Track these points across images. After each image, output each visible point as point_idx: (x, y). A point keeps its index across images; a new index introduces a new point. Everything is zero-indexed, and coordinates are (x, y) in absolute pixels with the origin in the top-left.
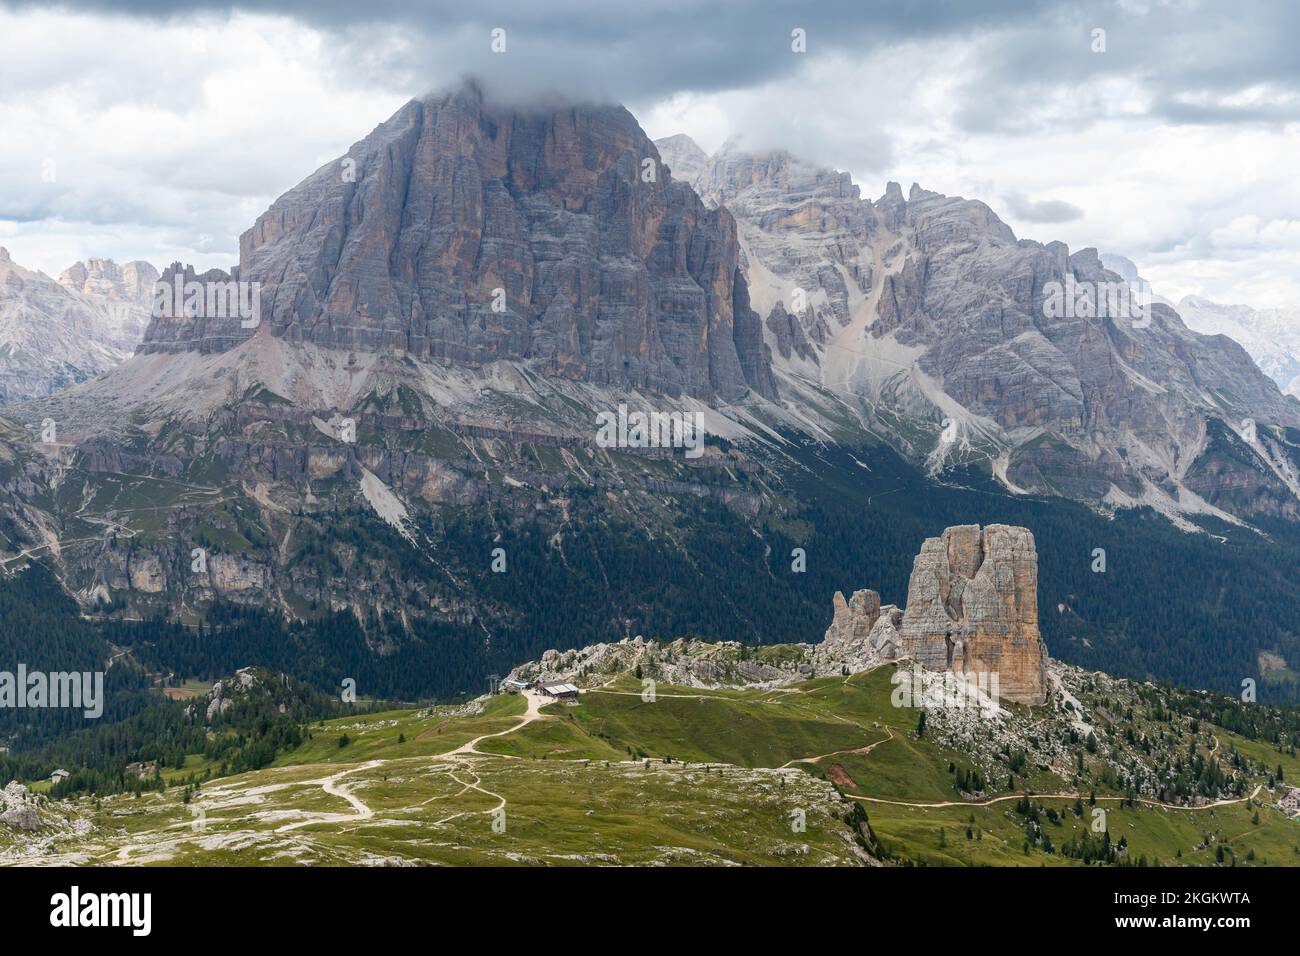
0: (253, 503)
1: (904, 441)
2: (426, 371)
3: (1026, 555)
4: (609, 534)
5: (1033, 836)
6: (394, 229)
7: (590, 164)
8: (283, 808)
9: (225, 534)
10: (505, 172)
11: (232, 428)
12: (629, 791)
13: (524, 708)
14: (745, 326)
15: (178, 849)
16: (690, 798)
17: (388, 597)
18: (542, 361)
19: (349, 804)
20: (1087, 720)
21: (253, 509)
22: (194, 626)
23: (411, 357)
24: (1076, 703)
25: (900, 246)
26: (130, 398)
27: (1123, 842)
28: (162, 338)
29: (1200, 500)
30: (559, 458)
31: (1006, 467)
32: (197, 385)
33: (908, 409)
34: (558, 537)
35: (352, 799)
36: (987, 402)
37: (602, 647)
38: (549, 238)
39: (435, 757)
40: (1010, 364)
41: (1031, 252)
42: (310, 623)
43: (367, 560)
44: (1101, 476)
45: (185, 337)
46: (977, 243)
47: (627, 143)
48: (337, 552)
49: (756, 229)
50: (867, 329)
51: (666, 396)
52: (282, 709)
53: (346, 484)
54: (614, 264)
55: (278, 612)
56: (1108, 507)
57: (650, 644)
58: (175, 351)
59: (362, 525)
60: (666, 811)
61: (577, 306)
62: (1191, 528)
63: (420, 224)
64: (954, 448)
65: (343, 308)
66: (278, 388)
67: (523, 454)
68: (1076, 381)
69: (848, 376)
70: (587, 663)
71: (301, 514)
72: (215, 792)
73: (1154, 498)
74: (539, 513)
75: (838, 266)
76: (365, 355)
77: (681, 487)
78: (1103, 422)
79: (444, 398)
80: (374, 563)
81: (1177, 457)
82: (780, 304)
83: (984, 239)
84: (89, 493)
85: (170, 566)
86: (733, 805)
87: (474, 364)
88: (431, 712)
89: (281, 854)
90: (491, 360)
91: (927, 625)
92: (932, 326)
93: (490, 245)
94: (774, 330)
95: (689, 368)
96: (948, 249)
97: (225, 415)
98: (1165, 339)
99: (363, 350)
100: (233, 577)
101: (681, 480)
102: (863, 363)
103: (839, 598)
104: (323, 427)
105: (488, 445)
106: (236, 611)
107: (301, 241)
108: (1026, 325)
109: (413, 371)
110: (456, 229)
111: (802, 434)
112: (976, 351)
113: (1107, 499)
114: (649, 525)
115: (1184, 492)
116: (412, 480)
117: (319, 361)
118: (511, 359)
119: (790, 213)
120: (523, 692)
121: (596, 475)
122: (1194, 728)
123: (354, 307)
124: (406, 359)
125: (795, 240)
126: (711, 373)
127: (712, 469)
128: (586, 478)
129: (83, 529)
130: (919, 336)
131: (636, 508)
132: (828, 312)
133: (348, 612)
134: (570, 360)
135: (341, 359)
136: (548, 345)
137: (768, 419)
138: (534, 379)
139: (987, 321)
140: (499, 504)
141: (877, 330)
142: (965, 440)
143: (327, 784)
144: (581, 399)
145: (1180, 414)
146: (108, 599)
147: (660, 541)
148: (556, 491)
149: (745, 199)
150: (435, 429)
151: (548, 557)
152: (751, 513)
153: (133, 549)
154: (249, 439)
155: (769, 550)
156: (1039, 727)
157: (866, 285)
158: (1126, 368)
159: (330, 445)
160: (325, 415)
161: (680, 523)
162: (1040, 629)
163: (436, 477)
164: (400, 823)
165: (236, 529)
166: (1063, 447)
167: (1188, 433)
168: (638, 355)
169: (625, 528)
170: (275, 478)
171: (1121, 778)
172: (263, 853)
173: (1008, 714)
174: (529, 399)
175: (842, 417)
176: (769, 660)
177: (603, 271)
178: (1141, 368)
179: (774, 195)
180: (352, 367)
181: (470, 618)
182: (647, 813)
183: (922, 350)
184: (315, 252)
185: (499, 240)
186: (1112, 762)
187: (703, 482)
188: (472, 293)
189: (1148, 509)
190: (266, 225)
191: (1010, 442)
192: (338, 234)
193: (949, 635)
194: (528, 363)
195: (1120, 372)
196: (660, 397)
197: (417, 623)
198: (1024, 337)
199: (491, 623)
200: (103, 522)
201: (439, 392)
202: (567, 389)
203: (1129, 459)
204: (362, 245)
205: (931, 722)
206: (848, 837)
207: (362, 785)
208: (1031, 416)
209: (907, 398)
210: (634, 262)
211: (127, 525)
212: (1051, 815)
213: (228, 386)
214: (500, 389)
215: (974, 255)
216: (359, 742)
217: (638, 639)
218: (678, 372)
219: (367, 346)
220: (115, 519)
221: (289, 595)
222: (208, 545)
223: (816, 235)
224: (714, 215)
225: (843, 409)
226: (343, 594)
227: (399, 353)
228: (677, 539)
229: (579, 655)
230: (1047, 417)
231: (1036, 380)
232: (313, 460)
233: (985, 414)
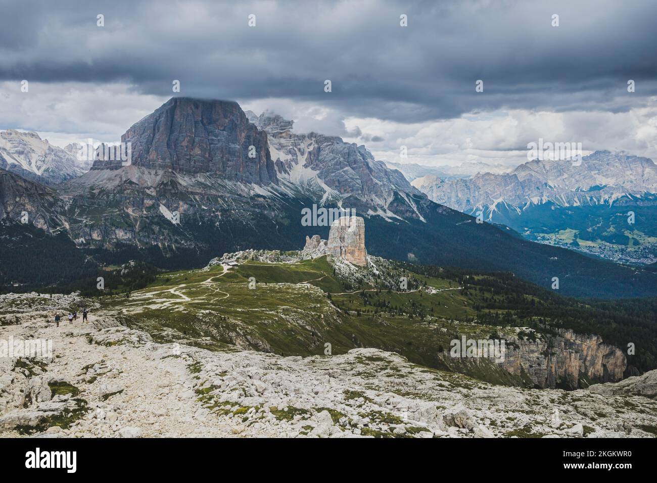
0: (128, 213)
1: (314, 197)
2: (178, 176)
3: (362, 225)
4: (233, 223)
5: (365, 302)
6: (169, 134)
7: (225, 117)
8: (160, 298)
9: (120, 223)
10: (200, 119)
11: (121, 191)
12: (265, 291)
13: (223, 269)
14: (270, 164)
15: (144, 309)
16: (283, 292)
17: (169, 240)
18: (212, 173)
19: (181, 297)
20: (377, 270)
21: (128, 215)
22: (111, 249)
23: (174, 172)
24: (374, 265)
25: (312, 143)
26: (89, 183)
27: (389, 302)
28: (98, 165)
29: (392, 213)
30: (218, 201)
31: (341, 204)
32: (109, 179)
33: (314, 188)
34: (218, 223)
35: (182, 295)
36: (336, 186)
37: (241, 252)
38: (214, 138)
39: (201, 283)
40: (342, 176)
41: (347, 145)
42: (146, 248)
43: (162, 230)
44: (367, 207)
45: (105, 165)
46: (333, 143)
47: (236, 111)
48: (153, 228)
49: (272, 137)
50: (303, 166)
51: (248, 184)
52: (144, 272)
53: (155, 208)
54: (233, 146)
55: (136, 245)
56: (368, 215)
57: (255, 251)
58: (102, 169)
59: (160, 220)
60: (277, 296)
61: (222, 157)
62: (390, 221)
63: (176, 133)
64: (327, 199)
65: (153, 157)
66: (134, 180)
67: (207, 200)
68: (360, 181)
69: (298, 179)
70: (238, 256)
71: (142, 217)
72: (136, 294)
73: (380, 212)
74: (212, 216)
75: (294, 148)
76: (160, 171)
77: (253, 209)
78: (367, 192)
79: (184, 183)
80: (164, 231)
81: (386, 202)
82: (279, 158)
83: (335, 142)
84: (77, 211)
85: (103, 232)
86: (296, 294)
87: (192, 174)
88: (193, 271)
89: (177, 310)
90: (197, 173)
91: (335, 244)
92: (321, 165)
93: (197, 140)
94: (277, 166)
95: (254, 176)
96: (325, 144)
97: (119, 188)
98: (382, 170)
99: (159, 169)
100: (121, 235)
101: (252, 207)
102: (302, 175)
103: (307, 238)
104: (148, 192)
105: (197, 197)
106: (123, 245)
107: (141, 137)
108: (346, 166)
109: (174, 176)
110: (187, 135)
111: (286, 195)
112: (333, 172)
113: (368, 213)
114: (244, 220)
115: (388, 211)
116: (175, 207)
117: (146, 172)
118: (203, 172)
119: (281, 133)
120: (221, 265)
121: (228, 206)
122: (404, 271)
123: (157, 157)
124: (172, 172)
125: (283, 141)
126: (260, 177)
127: (261, 204)
128: (225, 206)
129: (76, 222)
130: (317, 168)
131: (240, 215)
132: (292, 161)
133: (157, 245)
134: (220, 173)
135: (153, 172)
136: (214, 169)
137: (276, 190)
138: (210, 178)
139: (336, 164)
140: (200, 214)
141: (306, 166)
142: (330, 197)
143: (172, 291)
144: (223, 184)
145: (387, 190)
146: (84, 242)
147: (247, 224)
148: (217, 210)
149: (268, 129)
150: (181, 193)
151: (215, 229)
152: (272, 217)
153: (92, 227)
154: (126, 195)
155: (277, 227)
156: (365, 272)
157: (302, 154)
158: (373, 178)
159: (149, 196)
160: (149, 188)
161: (252, 219)
162: (365, 245)
163: (182, 206)
164: (200, 301)
165: (123, 221)
166: (356, 199)
167: (389, 195)
168: (240, 172)
169: (237, 220)
170: (134, 207)
171: (387, 285)
172: (171, 310)
173: (357, 269)
174: (209, 184)
175: (296, 190)
176: (289, 255)
177: (230, 148)
178: (376, 178)
179: (277, 128)
180: (156, 174)
181: (193, 246)
182: (272, 297)
183: (318, 172)
184: (145, 140)
185: (200, 138)
186: (384, 281)
187: (258, 208)
188: (191, 153)
189: (379, 216)
190: (129, 133)
191: (342, 197)
192: (152, 135)
193: (341, 247)
194: (208, 174)
195: (371, 179)
196: (246, 184)
197: (177, 248)
198: (346, 169)
199: (199, 248)
200: (82, 219)
201: (182, 182)
202: (219, 181)
203: (373, 202)
204: (159, 139)
205: (337, 271)
206: (329, 302)
207: (184, 291)
208: (348, 190)
209: (314, 185)
210: (239, 145)
211: (90, 220)
212: (370, 295)
213: (119, 180)
214: (200, 181)
215: (332, 146)
216: (172, 280)
217: (252, 250)
218: (251, 177)
219: (161, 168)
220: (86, 218)
221: (139, 240)
222: (115, 226)
223: (289, 139)
224: (261, 133)
225: (297, 188)
226: (155, 240)
227: (170, 170)
228: (252, 223)
229: (234, 254)
230: (352, 191)
231: (349, 180)
232: (145, 201)
233: (335, 190)
